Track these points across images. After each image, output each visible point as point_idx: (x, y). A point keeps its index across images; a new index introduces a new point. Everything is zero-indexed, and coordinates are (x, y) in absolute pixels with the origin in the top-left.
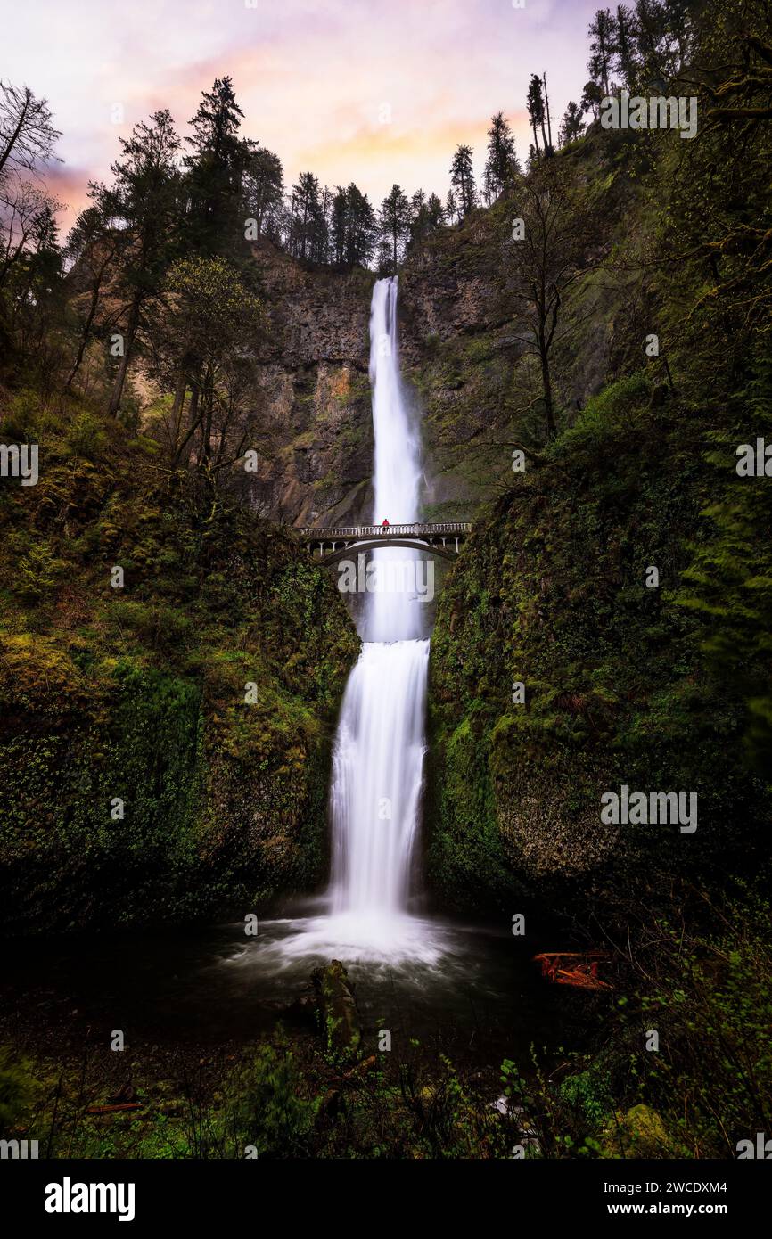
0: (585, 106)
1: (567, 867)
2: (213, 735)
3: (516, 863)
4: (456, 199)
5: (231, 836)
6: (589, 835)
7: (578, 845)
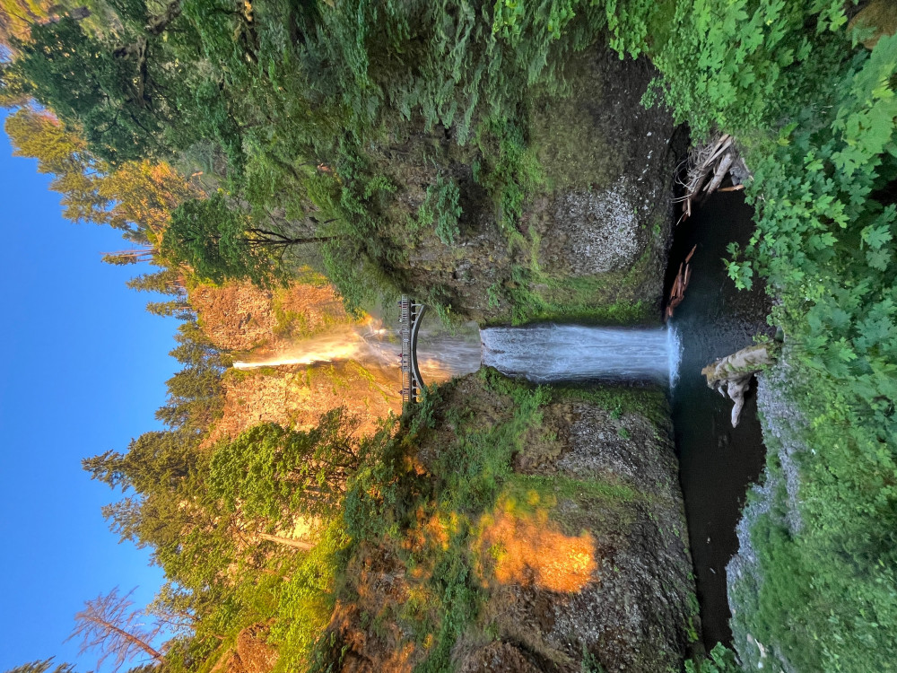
0: (126, 228)
1: (632, 225)
2: (546, 467)
3: (629, 261)
4: (181, 313)
5: (616, 454)
6: (610, 211)
7: (617, 218)
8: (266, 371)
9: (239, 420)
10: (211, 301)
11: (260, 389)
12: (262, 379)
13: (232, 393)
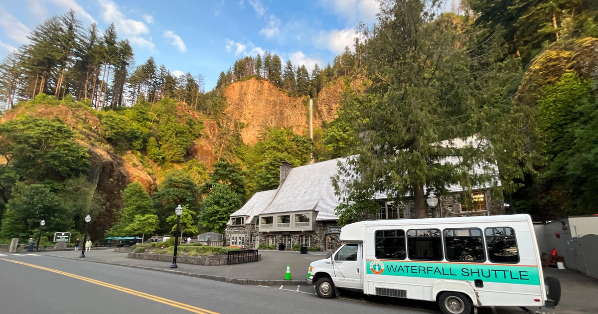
8: (308, 116)
9: (287, 105)
10: (338, 91)
11: (301, 114)
12: (305, 115)
13: (300, 100)
